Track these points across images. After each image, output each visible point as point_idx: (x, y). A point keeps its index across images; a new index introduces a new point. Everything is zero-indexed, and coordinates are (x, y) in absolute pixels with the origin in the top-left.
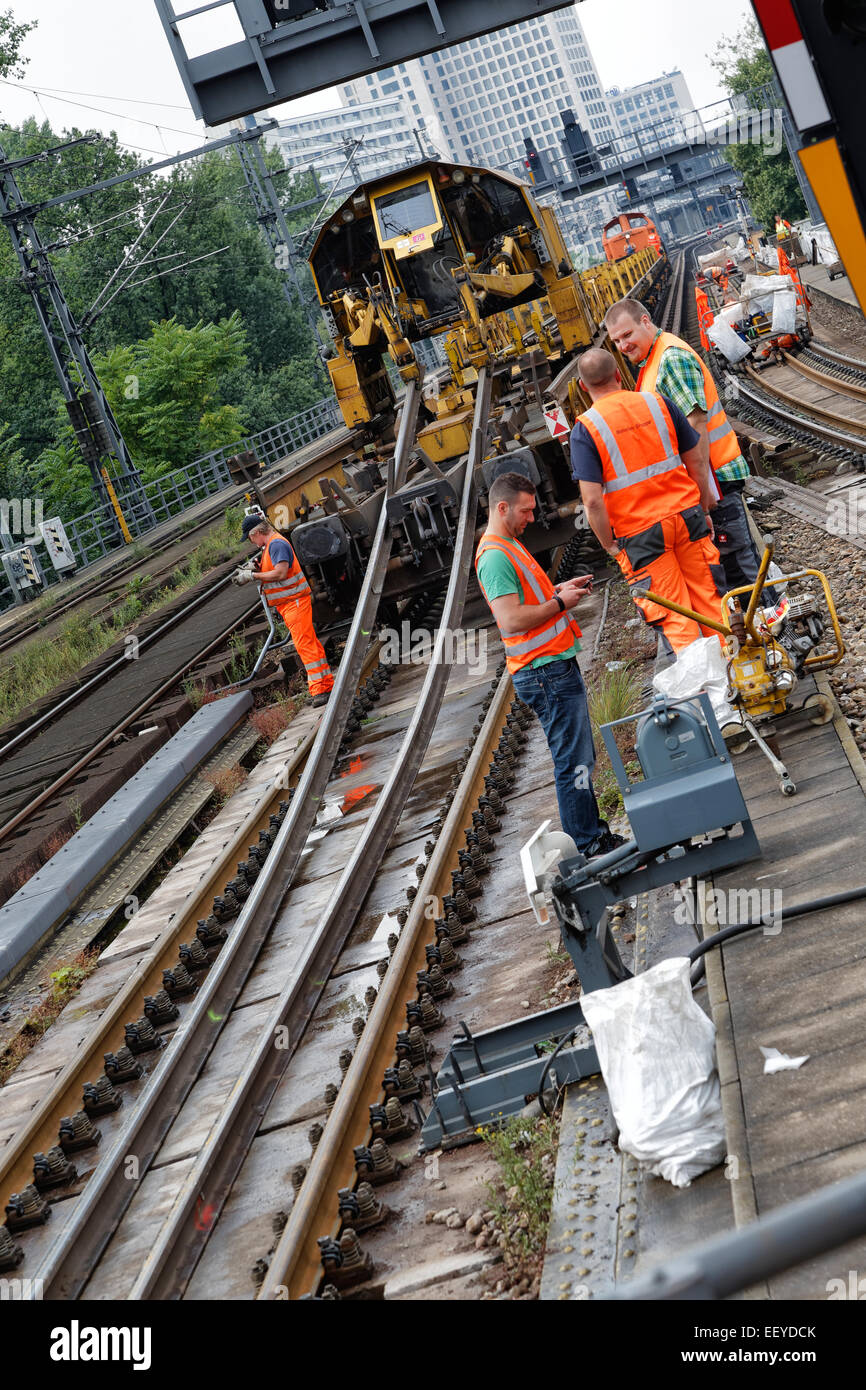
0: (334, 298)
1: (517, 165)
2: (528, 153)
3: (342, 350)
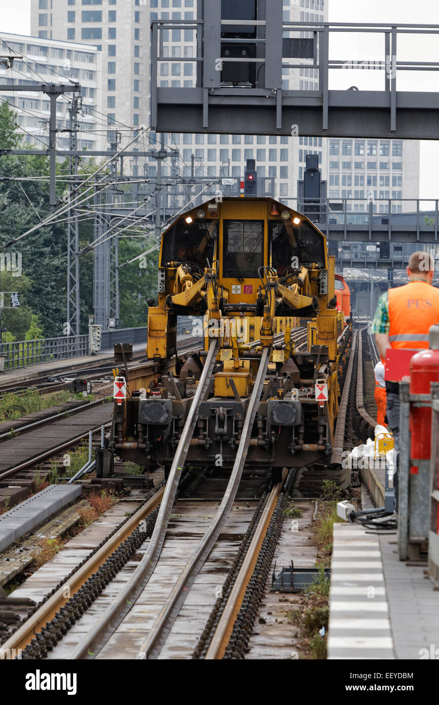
0: (170, 266)
1: (232, 182)
3: (162, 303)
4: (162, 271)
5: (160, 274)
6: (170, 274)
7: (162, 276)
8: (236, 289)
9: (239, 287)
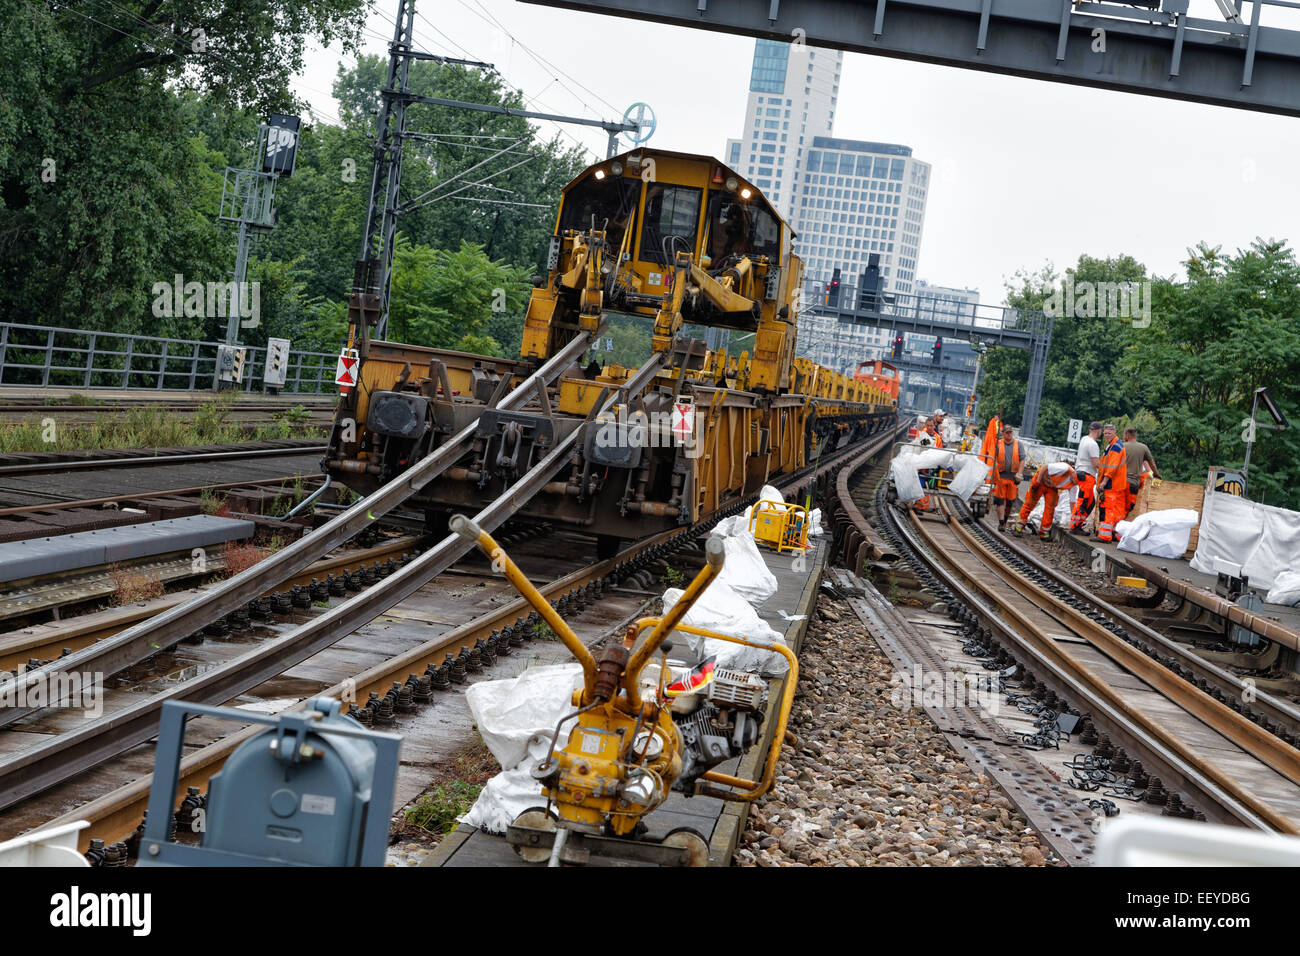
0: (568, 235)
1: (820, 284)
2: (833, 280)
3: (551, 284)
4: (557, 241)
5: (553, 243)
6: (566, 247)
7: (556, 247)
8: (655, 279)
9: (659, 276)
